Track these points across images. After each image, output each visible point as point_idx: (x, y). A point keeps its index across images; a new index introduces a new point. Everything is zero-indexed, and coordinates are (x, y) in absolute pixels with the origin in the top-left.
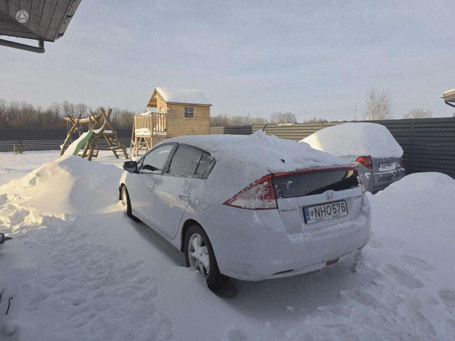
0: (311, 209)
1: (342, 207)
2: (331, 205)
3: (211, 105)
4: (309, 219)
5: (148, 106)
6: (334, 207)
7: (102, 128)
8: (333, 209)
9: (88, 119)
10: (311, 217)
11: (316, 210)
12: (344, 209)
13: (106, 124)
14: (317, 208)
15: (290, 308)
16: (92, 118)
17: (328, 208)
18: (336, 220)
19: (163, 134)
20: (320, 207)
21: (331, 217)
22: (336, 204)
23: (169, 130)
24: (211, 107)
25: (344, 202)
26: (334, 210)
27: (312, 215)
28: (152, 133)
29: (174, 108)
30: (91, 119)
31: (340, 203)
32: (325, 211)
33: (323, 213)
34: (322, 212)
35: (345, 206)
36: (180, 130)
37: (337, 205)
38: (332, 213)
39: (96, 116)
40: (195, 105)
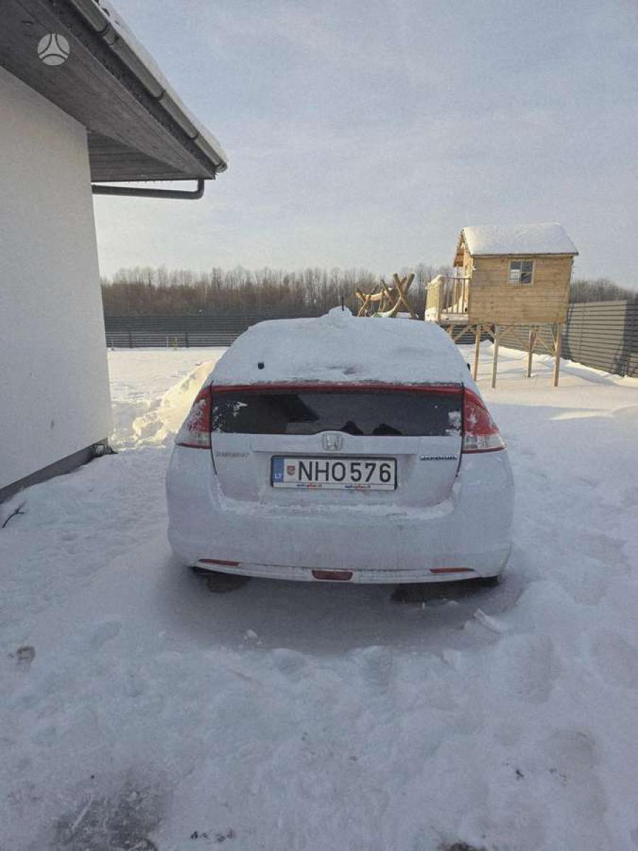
0: (288, 462)
1: (382, 472)
2: (347, 463)
3: (577, 254)
4: (281, 480)
5: (455, 265)
6: (356, 467)
7: (393, 310)
8: (353, 471)
9: (381, 293)
10: (287, 477)
11: (301, 465)
12: (385, 476)
13: (401, 302)
14: (306, 463)
15: (251, 633)
16: (385, 292)
17: (339, 466)
18: (359, 496)
19: (461, 319)
20: (314, 461)
21: (343, 487)
22: (363, 462)
23: (472, 310)
24: (575, 258)
25: (392, 464)
26: (356, 475)
27: (290, 474)
28: (439, 317)
29: (488, 265)
30: (384, 294)
31: (379, 463)
32: (327, 471)
33: (322, 476)
34: (317, 471)
35: (392, 471)
36: (495, 310)
37: (367, 465)
38: (348, 480)
39: (390, 289)
40: (536, 256)
